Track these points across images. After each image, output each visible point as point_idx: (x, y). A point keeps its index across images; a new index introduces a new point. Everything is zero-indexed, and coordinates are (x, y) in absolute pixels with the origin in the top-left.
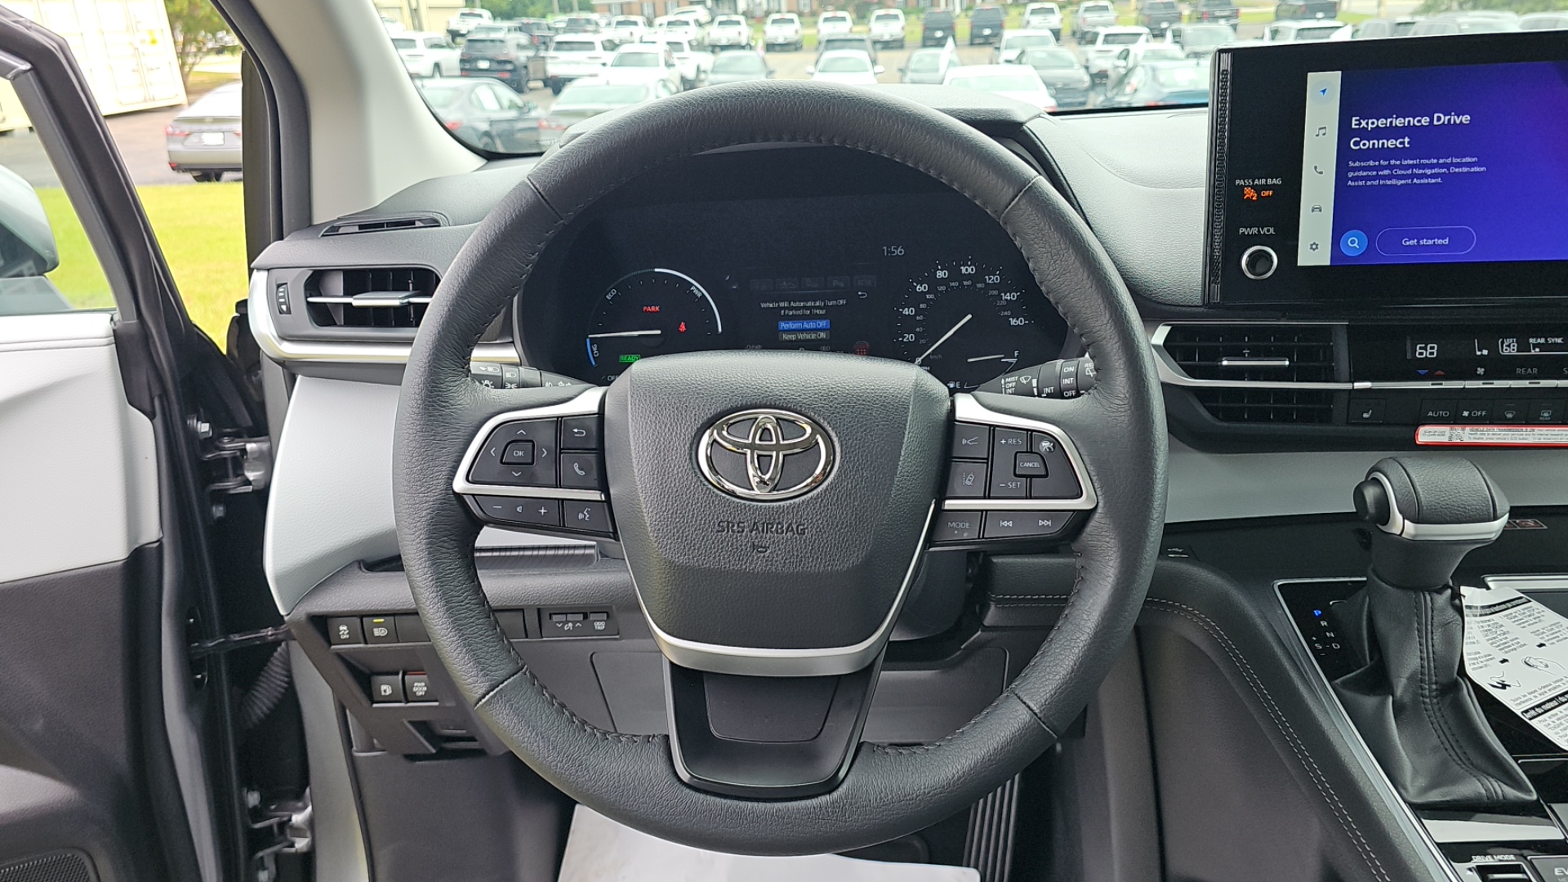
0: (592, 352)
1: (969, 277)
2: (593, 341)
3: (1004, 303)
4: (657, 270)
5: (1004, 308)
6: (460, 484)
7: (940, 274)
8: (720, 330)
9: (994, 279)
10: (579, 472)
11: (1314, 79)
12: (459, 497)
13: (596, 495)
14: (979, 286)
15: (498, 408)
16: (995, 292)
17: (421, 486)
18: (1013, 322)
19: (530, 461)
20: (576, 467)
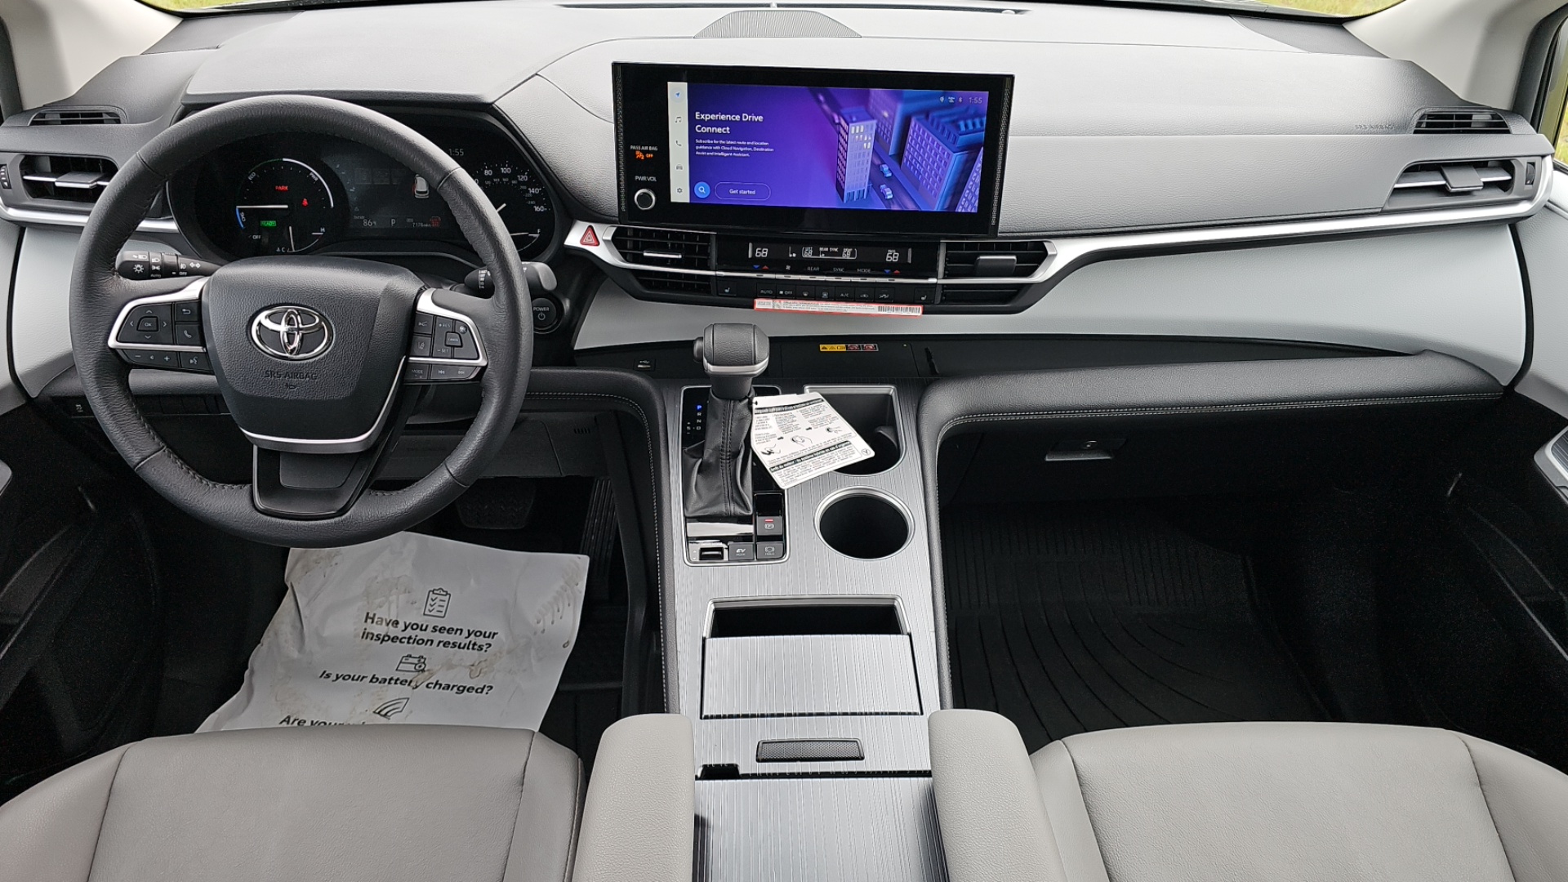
0: (241, 218)
1: (506, 175)
2: (241, 210)
3: (531, 195)
4: (285, 160)
5: (530, 199)
6: (112, 342)
7: (487, 172)
8: (332, 205)
9: (524, 178)
10: (188, 336)
11: (672, 86)
12: (113, 350)
13: (199, 349)
14: (514, 182)
15: (133, 296)
16: (525, 187)
17: (88, 344)
18: (537, 209)
19: (155, 329)
20: (186, 333)
